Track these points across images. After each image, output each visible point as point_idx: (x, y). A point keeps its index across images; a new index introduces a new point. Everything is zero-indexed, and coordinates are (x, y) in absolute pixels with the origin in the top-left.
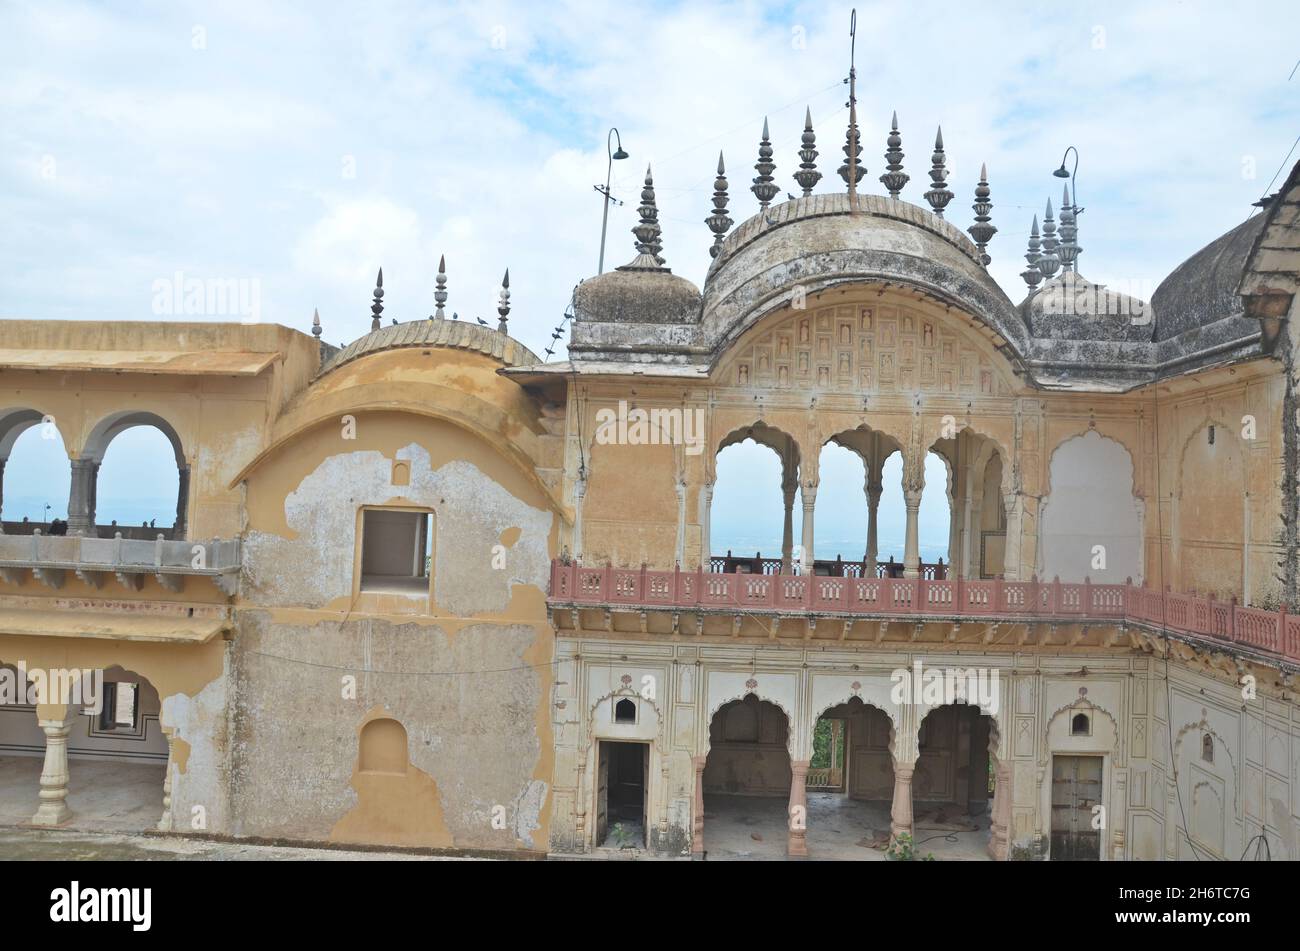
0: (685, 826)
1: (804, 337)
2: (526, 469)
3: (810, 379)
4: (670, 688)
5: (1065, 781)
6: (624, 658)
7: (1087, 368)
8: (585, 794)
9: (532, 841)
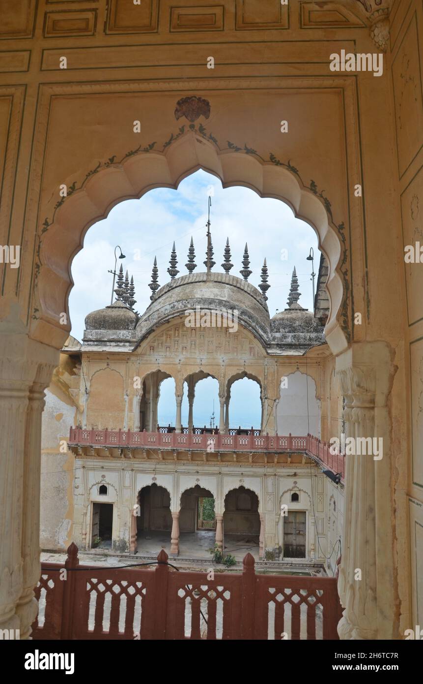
0: (127, 540)
1: (177, 335)
2: (64, 389)
3: (179, 352)
4: (121, 480)
5: (290, 522)
6: (103, 468)
7: (295, 345)
8: (86, 525)
9: (64, 545)
